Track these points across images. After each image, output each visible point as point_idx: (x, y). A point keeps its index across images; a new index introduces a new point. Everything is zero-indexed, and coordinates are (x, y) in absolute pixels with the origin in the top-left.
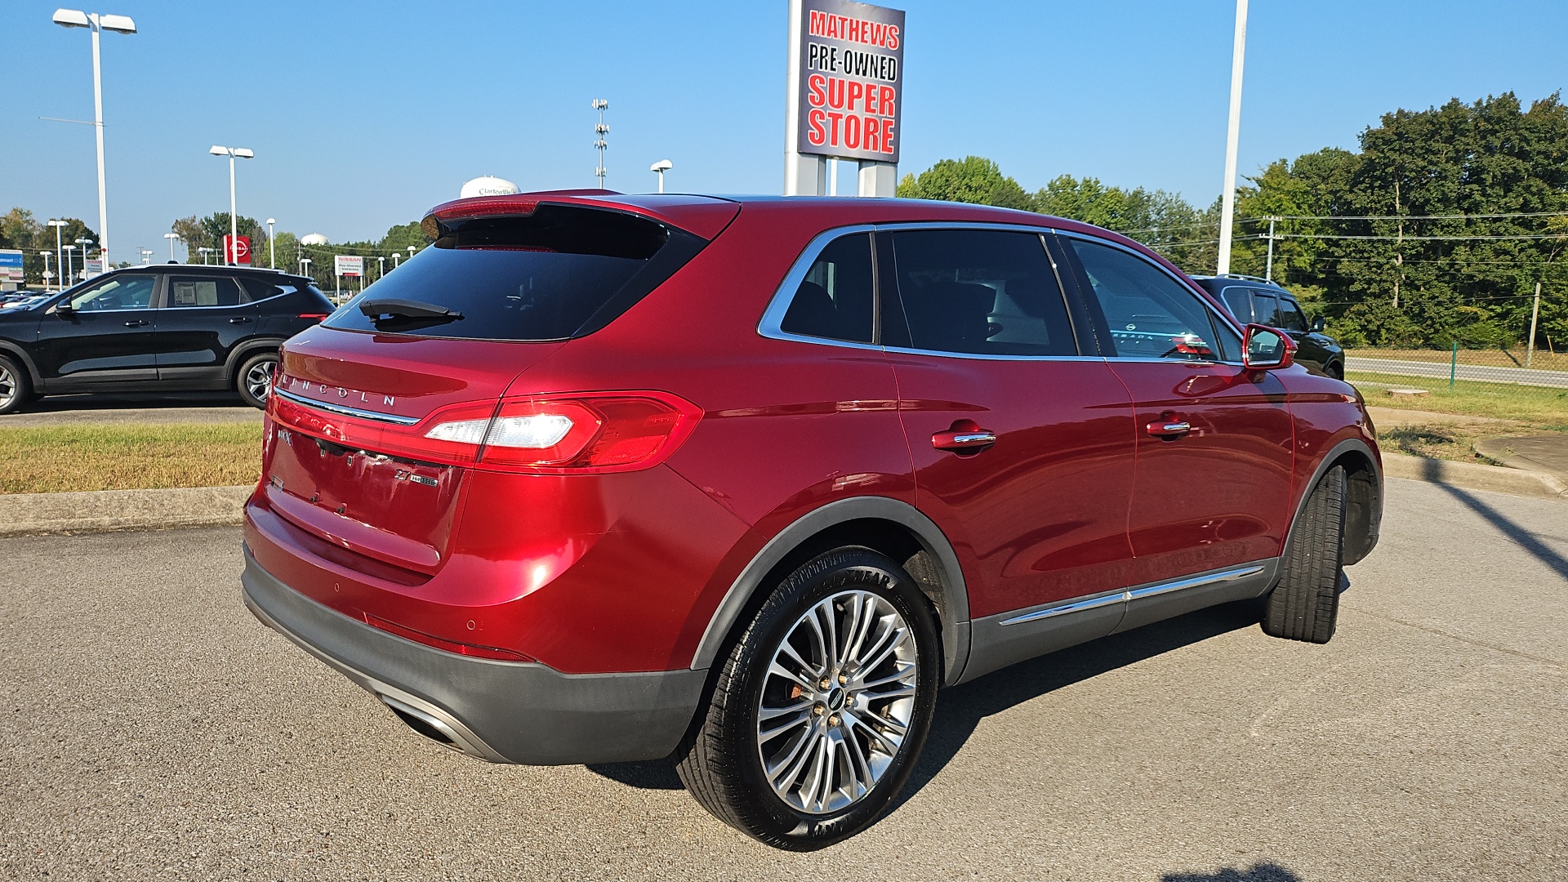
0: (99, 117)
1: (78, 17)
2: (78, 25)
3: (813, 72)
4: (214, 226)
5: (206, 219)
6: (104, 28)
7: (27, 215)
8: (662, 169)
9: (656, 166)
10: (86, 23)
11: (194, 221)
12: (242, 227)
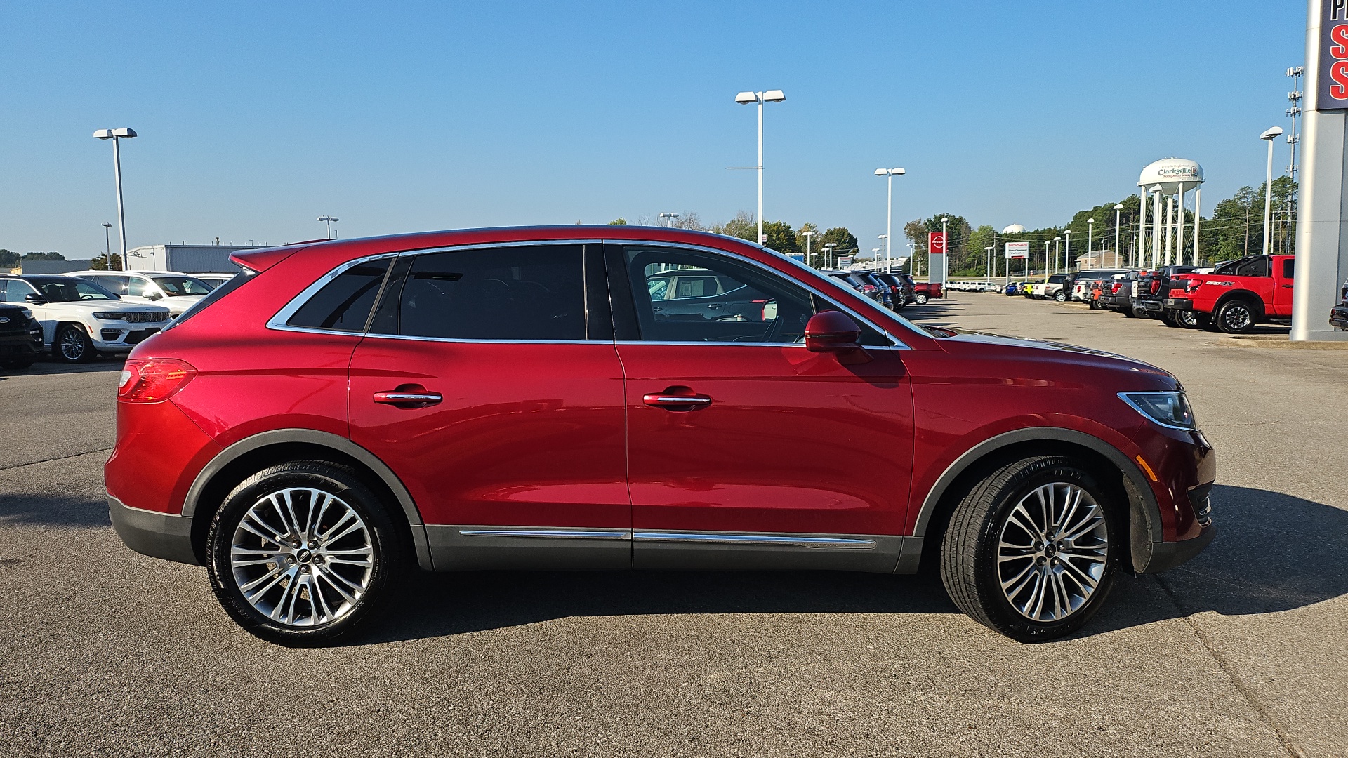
0: (760, 164)
1: (750, 96)
2: (751, 101)
3: (1337, 23)
4: (933, 225)
5: (928, 221)
6: (766, 100)
7: (814, 228)
8: (1271, 137)
9: (1264, 135)
10: (754, 99)
11: (919, 222)
12: (953, 224)
